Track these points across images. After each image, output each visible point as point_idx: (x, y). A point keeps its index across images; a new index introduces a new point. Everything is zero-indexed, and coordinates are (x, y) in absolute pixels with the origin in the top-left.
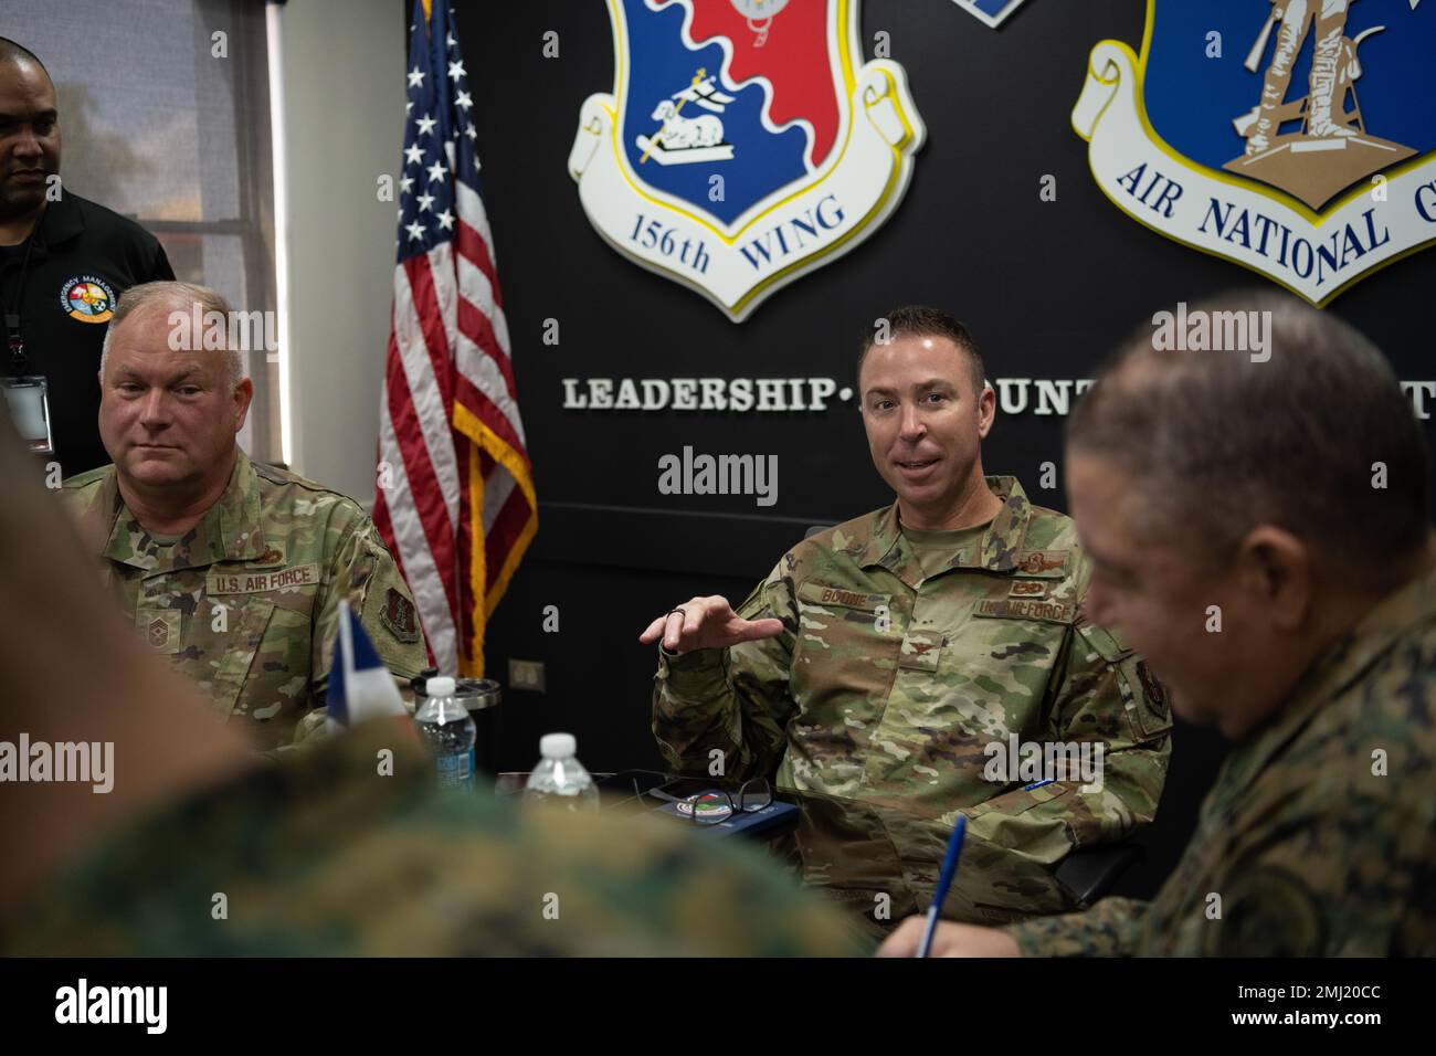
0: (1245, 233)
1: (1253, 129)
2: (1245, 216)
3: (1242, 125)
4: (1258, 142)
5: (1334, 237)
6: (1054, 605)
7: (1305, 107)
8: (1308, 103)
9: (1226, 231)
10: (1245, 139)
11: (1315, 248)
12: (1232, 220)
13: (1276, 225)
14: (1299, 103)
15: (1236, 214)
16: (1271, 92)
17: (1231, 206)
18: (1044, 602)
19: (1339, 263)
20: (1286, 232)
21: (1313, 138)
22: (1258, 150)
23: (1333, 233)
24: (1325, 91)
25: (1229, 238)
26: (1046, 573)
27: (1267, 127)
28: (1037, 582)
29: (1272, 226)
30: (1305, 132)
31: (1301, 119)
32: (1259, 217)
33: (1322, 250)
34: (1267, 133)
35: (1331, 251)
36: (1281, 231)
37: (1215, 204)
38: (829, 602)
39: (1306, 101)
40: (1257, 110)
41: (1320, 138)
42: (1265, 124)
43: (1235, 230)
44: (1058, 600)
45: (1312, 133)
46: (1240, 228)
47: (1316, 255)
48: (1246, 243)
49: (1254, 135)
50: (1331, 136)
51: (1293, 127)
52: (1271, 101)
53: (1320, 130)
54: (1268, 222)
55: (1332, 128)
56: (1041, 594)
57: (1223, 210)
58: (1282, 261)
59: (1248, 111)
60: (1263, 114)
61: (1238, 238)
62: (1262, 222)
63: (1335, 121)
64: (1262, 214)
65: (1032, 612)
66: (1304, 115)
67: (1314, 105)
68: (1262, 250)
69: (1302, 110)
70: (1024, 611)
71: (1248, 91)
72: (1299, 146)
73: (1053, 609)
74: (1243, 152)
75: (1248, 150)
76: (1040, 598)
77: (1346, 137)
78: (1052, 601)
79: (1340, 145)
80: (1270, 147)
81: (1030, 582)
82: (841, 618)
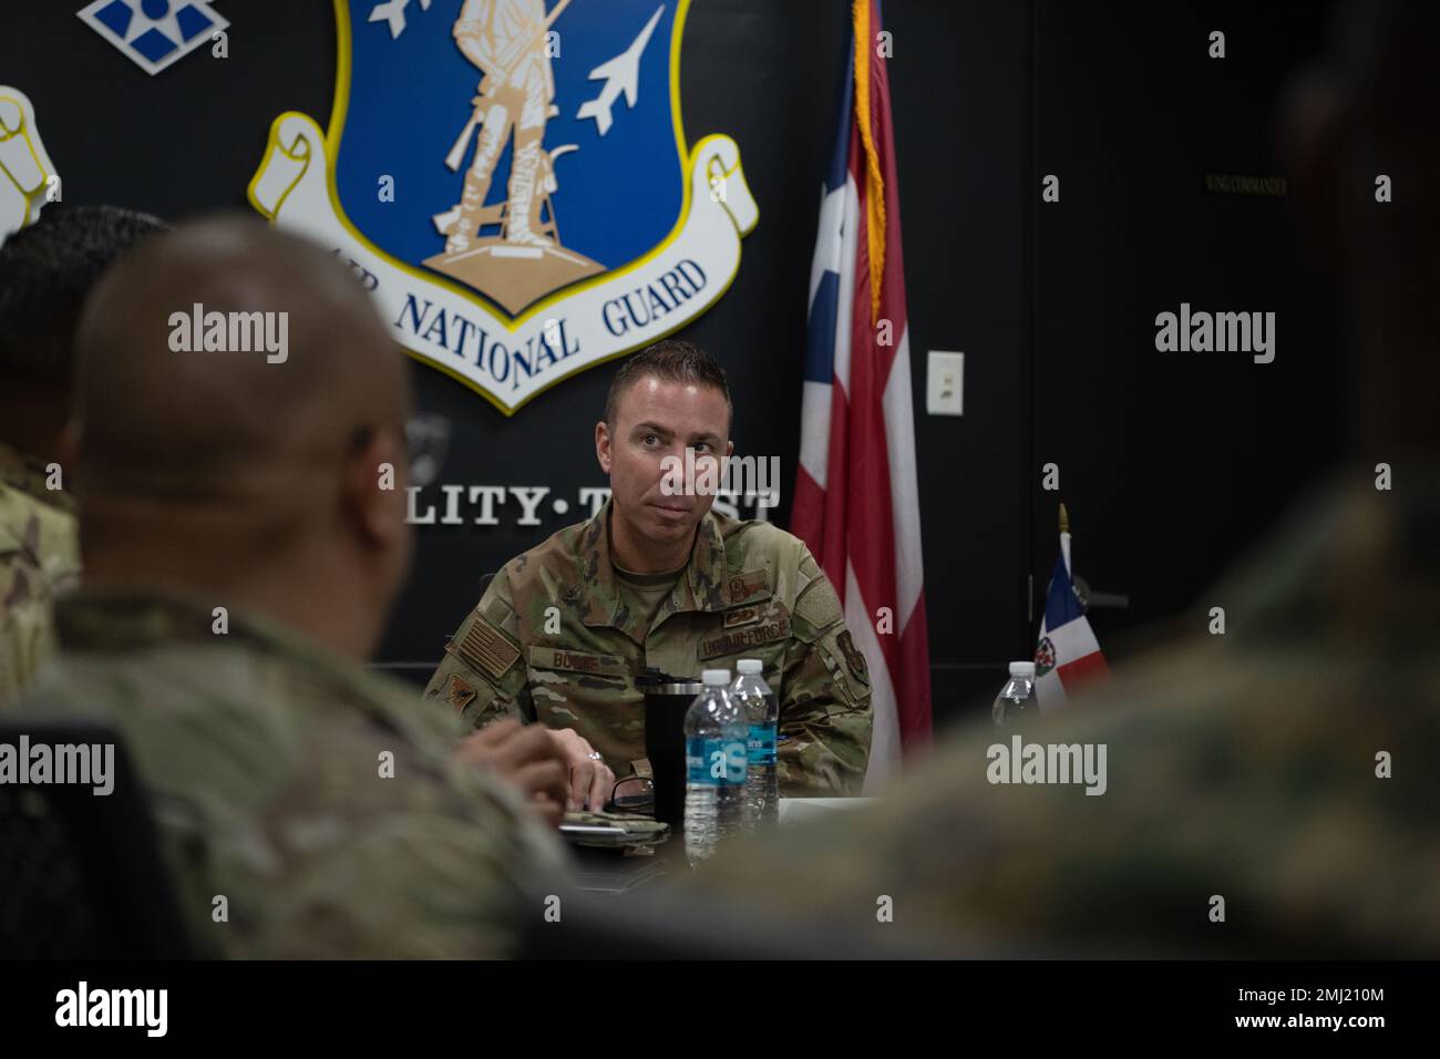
0: (443, 332)
1: (454, 227)
2: (442, 316)
3: (443, 222)
4: (458, 243)
5: (529, 343)
6: (769, 625)
7: (504, 213)
8: (508, 209)
9: (424, 328)
10: (445, 238)
11: (511, 352)
12: (430, 318)
13: (474, 327)
14: (498, 209)
15: (433, 313)
16: (473, 193)
17: (428, 304)
18: (761, 625)
19: (533, 369)
20: (484, 335)
21: (512, 244)
22: (458, 249)
23: (528, 339)
24: (523, 199)
25: (426, 336)
26: (753, 598)
27: (468, 227)
28: (747, 608)
29: (469, 328)
30: (505, 237)
31: (499, 225)
32: (457, 317)
33: (518, 356)
34: (468, 233)
35: (526, 356)
36: (478, 335)
37: (412, 300)
38: (562, 667)
39: (505, 208)
40: (457, 209)
41: (519, 244)
42: (466, 225)
43: (432, 328)
44: (772, 618)
45: (511, 238)
46: (438, 326)
47: (512, 360)
48: (443, 343)
49: (455, 234)
50: (529, 245)
51: (492, 230)
52: (471, 202)
53: (519, 236)
54: (465, 323)
55: (530, 236)
56: (756, 618)
57: (421, 307)
58: (479, 364)
59: (449, 209)
60: (464, 214)
61: (436, 337)
62: (459, 323)
63: (533, 230)
64: (460, 314)
65: (753, 640)
66: (504, 220)
67: (512, 213)
68: (459, 351)
69: (502, 215)
70: (746, 641)
71: (450, 190)
72: (498, 250)
73: (770, 629)
74: (443, 250)
75: (449, 248)
76: (754, 623)
77: (542, 247)
78: (766, 622)
79: (536, 254)
80: (470, 249)
81: (741, 610)
82: (574, 684)
